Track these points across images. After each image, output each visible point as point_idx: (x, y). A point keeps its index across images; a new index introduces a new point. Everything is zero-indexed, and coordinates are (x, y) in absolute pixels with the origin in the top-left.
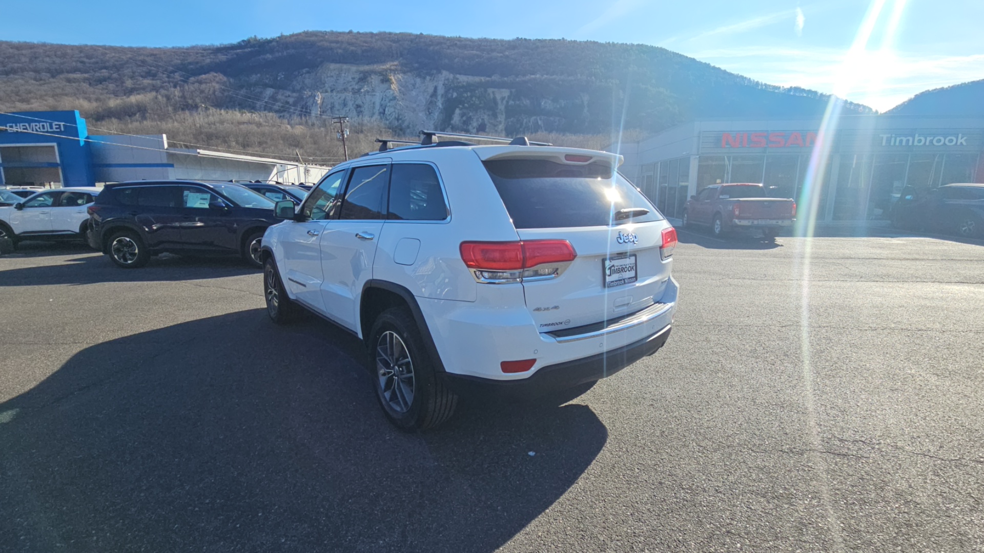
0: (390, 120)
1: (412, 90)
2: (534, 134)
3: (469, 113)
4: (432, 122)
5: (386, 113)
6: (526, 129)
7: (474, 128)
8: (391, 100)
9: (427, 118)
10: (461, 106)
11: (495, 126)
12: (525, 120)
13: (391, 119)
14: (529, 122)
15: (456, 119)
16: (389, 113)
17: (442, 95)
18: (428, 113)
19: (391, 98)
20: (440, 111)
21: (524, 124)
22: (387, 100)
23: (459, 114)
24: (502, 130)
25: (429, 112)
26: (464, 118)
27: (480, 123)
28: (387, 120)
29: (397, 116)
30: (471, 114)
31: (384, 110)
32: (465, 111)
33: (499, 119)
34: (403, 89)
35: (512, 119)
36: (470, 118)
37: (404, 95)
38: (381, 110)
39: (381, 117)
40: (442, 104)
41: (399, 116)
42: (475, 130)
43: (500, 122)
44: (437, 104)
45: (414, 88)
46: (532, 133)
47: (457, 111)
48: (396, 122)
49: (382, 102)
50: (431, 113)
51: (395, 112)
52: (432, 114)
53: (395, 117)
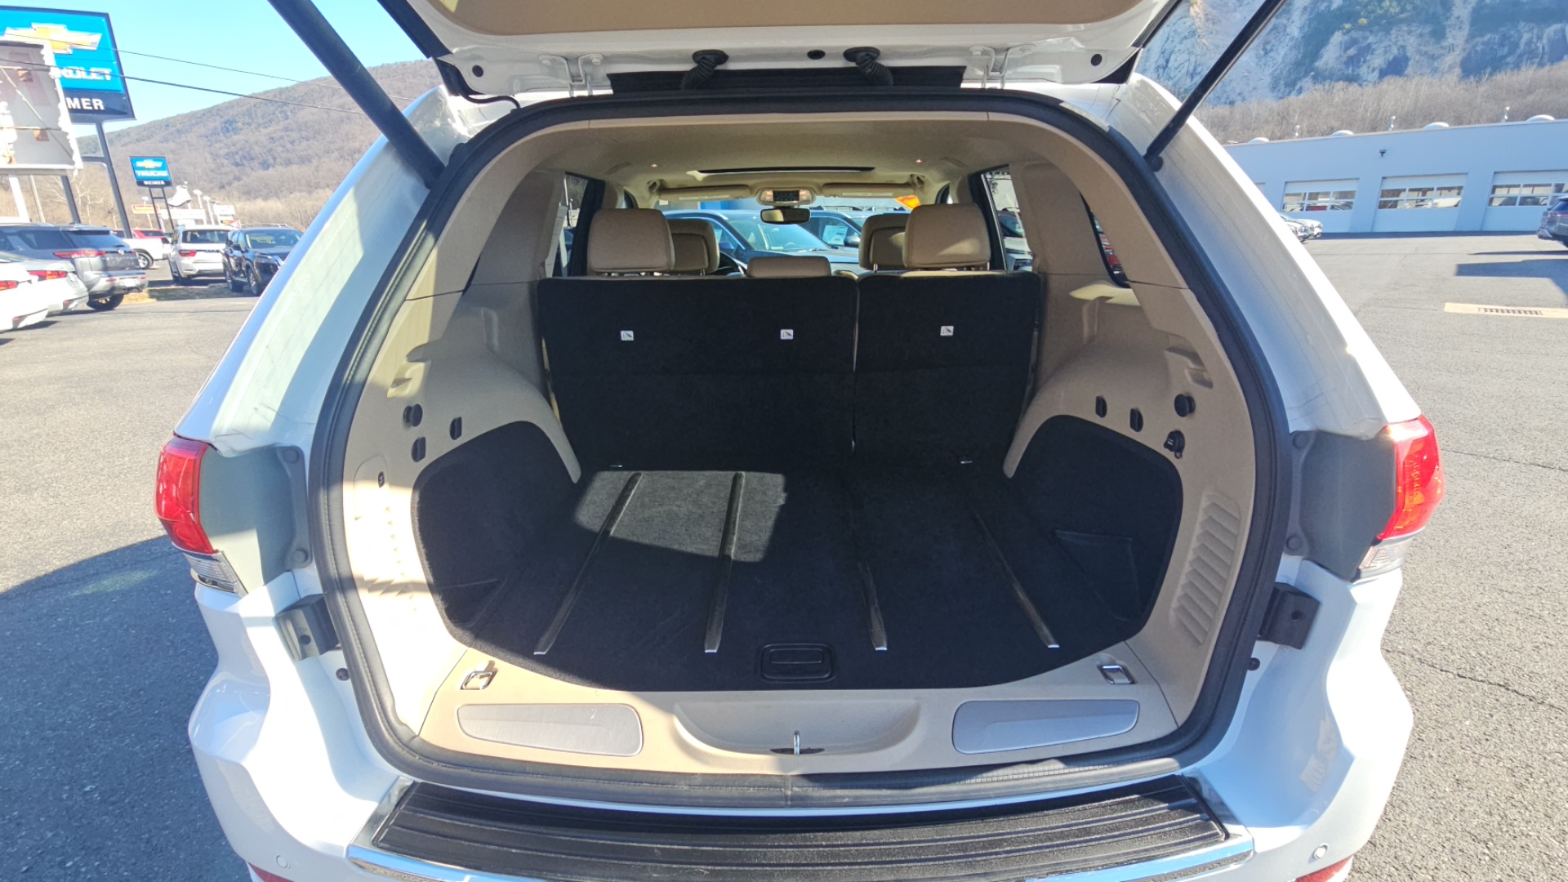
0: (1176, 79)
1: (1235, 10)
2: (1547, 68)
3: (1367, 38)
4: (1269, 70)
5: (1170, 65)
6: (1525, 57)
7: (1373, 70)
8: (1186, 38)
9: (1257, 64)
10: (1348, 26)
11: (1433, 58)
12: (1526, 37)
13: (1180, 75)
14: (1539, 38)
15: (1331, 55)
16: (1176, 65)
17: (1305, 9)
18: (1262, 52)
19: (1187, 34)
20: (1293, 43)
21: (1522, 46)
22: (1177, 40)
23: (1341, 43)
24: (1451, 68)
25: (1264, 49)
26: (1352, 51)
27: (1391, 58)
28: (1170, 78)
29: (1191, 68)
30: (1371, 39)
31: (1167, 61)
32: (1354, 34)
33: (1450, 40)
34: (1214, 12)
35: (1487, 37)
36: (1368, 49)
37: (1214, 23)
38: (1162, 62)
39: (1159, 75)
40: (1301, 29)
41: (1195, 69)
42: (1376, 74)
43: (1451, 48)
44: (1288, 30)
45: (1241, 6)
46: (1541, 65)
47: (1337, 38)
48: (1189, 80)
49: (1166, 46)
50: (1271, 50)
51: (1189, 60)
52: (1271, 54)
53: (1188, 72)
